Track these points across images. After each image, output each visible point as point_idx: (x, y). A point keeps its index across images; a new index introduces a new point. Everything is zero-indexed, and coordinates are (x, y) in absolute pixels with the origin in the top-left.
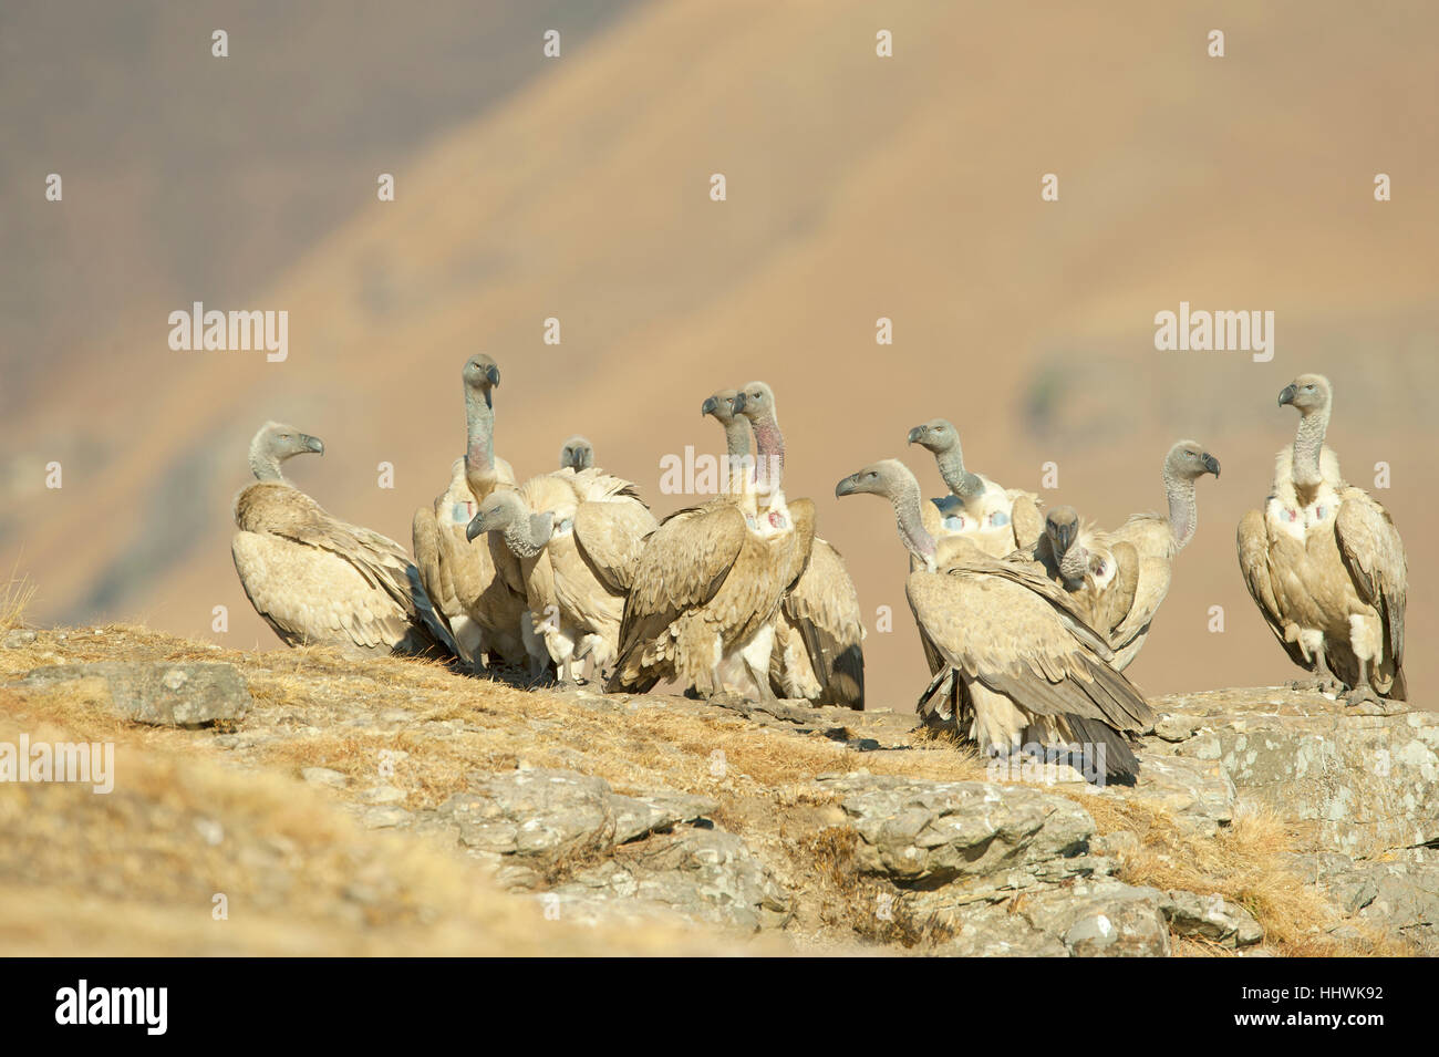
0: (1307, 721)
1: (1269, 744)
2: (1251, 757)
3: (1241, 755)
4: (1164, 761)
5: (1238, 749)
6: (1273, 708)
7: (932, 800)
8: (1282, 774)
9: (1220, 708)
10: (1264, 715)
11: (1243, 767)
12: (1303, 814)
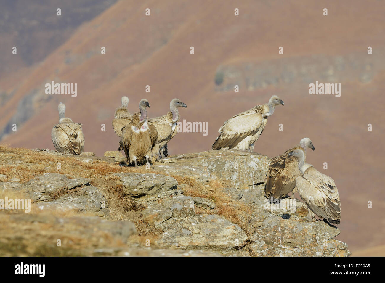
0: (227, 157)
1: (219, 163)
2: (215, 166)
3: (212, 166)
4: (194, 168)
5: (212, 164)
6: (220, 155)
7: (140, 178)
8: (222, 169)
9: (208, 155)
10: (218, 156)
11: (213, 168)
12: (227, 178)
